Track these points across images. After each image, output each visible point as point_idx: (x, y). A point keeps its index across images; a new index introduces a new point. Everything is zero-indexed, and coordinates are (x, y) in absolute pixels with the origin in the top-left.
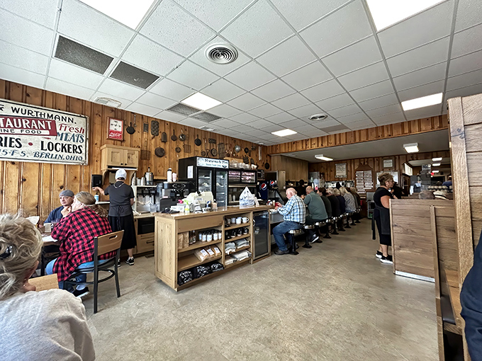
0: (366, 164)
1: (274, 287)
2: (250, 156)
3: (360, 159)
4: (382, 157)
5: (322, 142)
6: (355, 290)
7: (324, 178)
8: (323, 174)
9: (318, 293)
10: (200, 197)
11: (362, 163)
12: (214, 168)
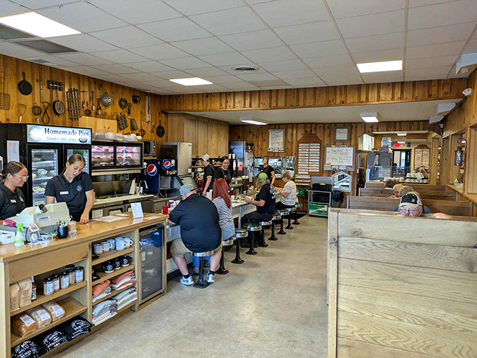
0: (313, 132)
1: (173, 346)
2: (129, 113)
3: (305, 124)
4: (336, 124)
5: (251, 101)
6: (280, 334)
7: (253, 150)
8: (251, 145)
9: (233, 347)
10: (46, 215)
11: (308, 130)
12: (61, 144)
